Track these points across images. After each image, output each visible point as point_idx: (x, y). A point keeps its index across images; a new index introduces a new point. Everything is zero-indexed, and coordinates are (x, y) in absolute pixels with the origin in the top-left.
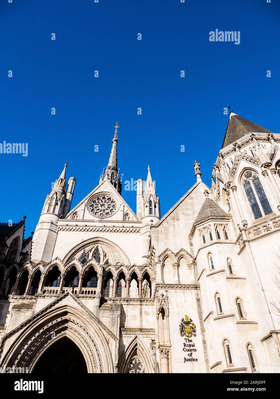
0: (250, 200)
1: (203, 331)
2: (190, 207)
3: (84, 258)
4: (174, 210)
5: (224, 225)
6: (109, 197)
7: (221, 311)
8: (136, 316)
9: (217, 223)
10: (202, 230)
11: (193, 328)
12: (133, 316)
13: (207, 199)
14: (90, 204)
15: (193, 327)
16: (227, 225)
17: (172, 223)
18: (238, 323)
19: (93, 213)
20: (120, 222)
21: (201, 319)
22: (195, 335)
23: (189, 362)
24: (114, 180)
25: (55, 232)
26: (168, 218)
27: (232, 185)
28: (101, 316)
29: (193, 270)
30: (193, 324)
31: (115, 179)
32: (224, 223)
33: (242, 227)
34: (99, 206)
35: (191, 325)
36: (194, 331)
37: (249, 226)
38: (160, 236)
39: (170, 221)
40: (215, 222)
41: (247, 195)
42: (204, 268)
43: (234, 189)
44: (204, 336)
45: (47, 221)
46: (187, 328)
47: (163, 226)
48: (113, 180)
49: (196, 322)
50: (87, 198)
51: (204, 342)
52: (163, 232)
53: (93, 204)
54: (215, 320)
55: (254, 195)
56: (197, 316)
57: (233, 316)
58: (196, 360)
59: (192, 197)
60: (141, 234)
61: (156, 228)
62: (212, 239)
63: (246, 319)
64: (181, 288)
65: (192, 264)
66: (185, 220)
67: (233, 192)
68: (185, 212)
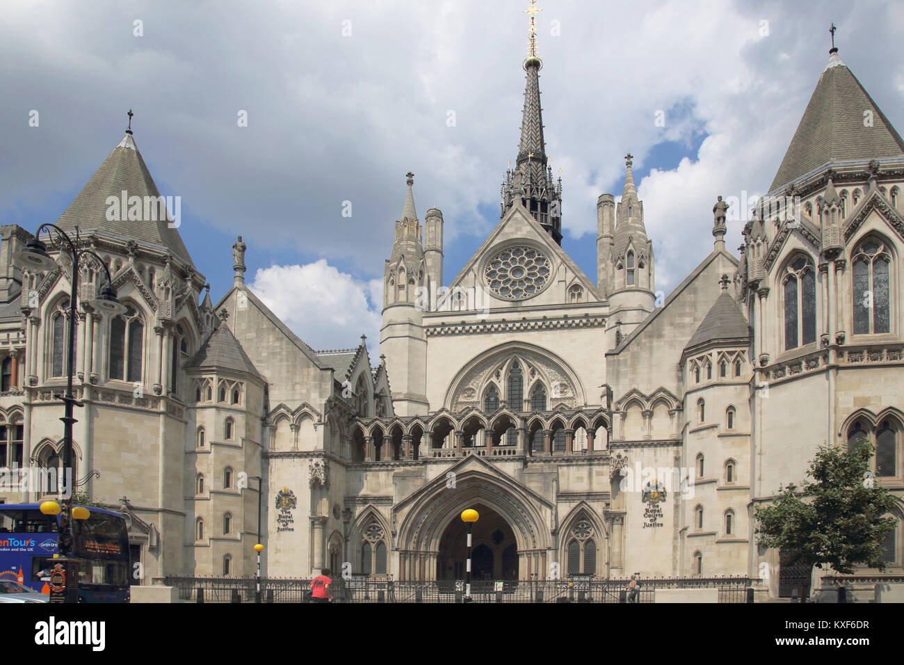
0: (787, 315)
1: (677, 494)
2: (688, 310)
3: (489, 381)
4: (655, 317)
5: (736, 355)
6: (528, 250)
7: (702, 475)
8: (582, 478)
9: (724, 350)
10: (697, 361)
11: (662, 493)
12: (578, 478)
13: (723, 295)
14: (486, 271)
16: (742, 353)
17: (648, 345)
18: (722, 489)
19: (497, 291)
20: (559, 307)
22: (665, 500)
23: (650, 528)
24: (539, 193)
25: (420, 339)
26: (640, 335)
27: (760, 286)
28: (526, 481)
29: (675, 419)
31: (542, 190)
32: (739, 349)
33: (759, 364)
34: (508, 273)
36: (664, 496)
37: (769, 364)
38: (623, 369)
39: (643, 341)
40: (719, 350)
41: (786, 305)
42: (690, 419)
43: (765, 293)
44: (677, 501)
45: (399, 321)
47: (629, 351)
48: (536, 192)
50: (477, 259)
51: (676, 507)
52: (629, 362)
53: (492, 269)
55: (796, 306)
57: (718, 481)
58: (662, 525)
59: (696, 288)
60: (606, 328)
61: (616, 356)
62: (709, 377)
63: (734, 484)
64: (649, 446)
65: (676, 410)
66: (675, 336)
67: (760, 299)
68: (678, 320)
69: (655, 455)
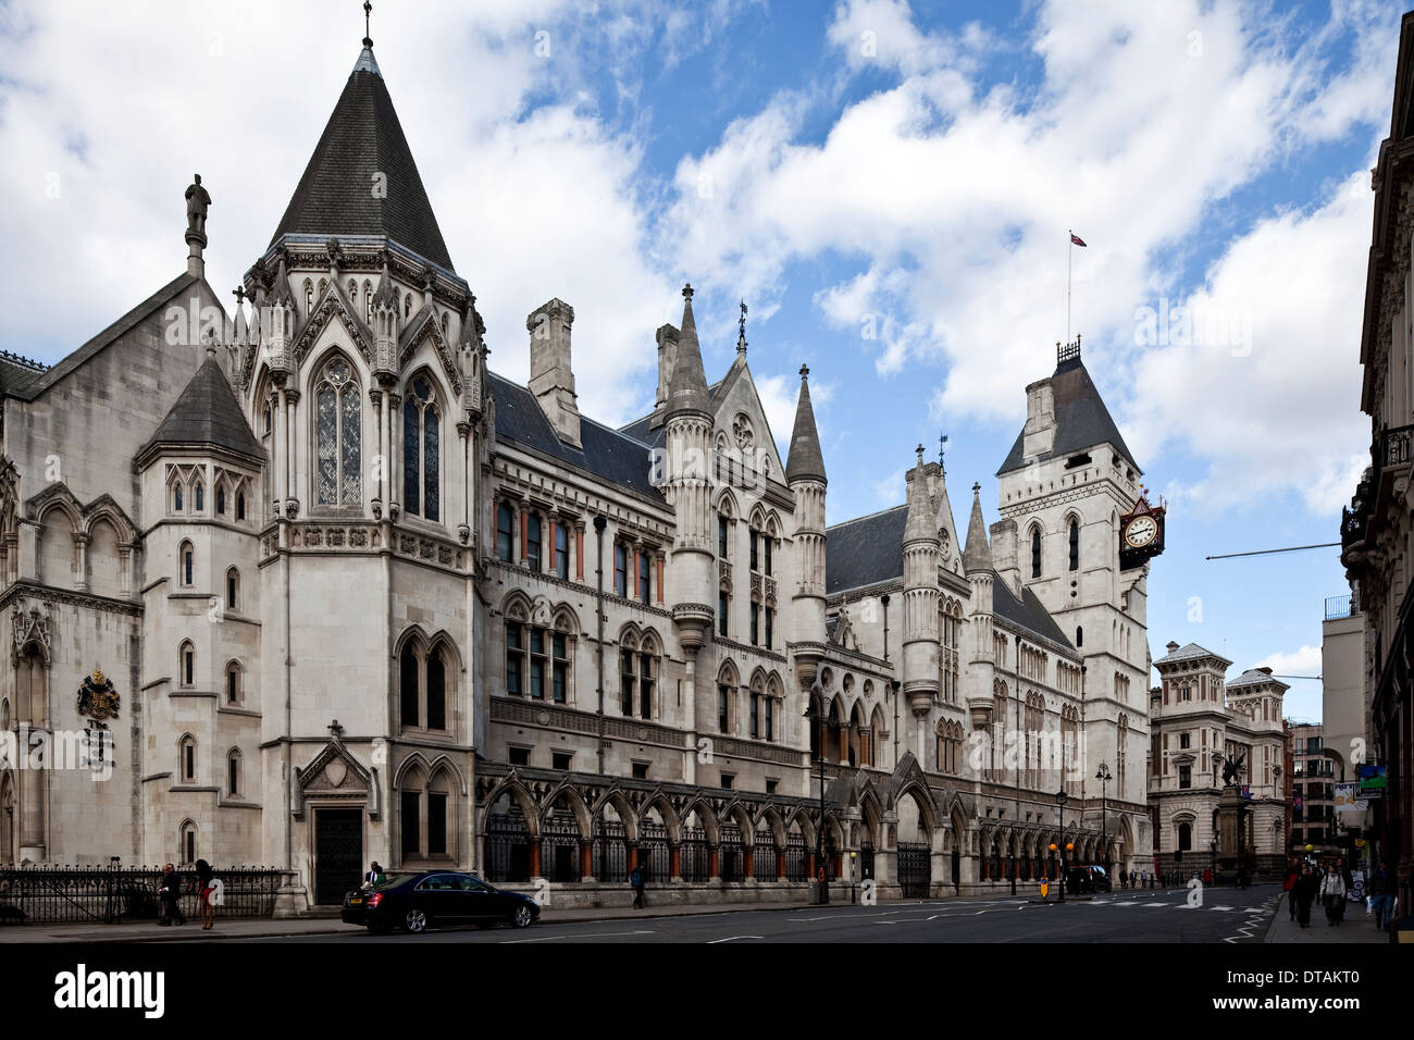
1: (136, 708)
2: (148, 363)
4: (95, 355)
5: (241, 479)
7: (190, 680)
9: (225, 466)
10: (179, 469)
11: (112, 701)
13: (208, 363)
15: (114, 698)
16: (250, 479)
17: (84, 404)
18: (221, 711)
21: (135, 682)
22: (116, 717)
26: (69, 378)
27: (289, 385)
29: (130, 563)
30: (114, 693)
32: (244, 473)
33: (283, 513)
35: (108, 694)
36: (116, 708)
37: (299, 517)
38: (38, 438)
39: (76, 393)
40: (217, 464)
42: (165, 575)
43: (293, 397)
44: (136, 719)
46: (98, 700)
47: (49, 402)
49: (122, 687)
51: (136, 732)
52: (49, 425)
54: (172, 696)
56: (128, 677)
57: (213, 696)
62: (200, 506)
63: (240, 706)
64: (90, 604)
65: (131, 547)
66: (128, 405)
67: (287, 406)
68: (133, 376)
69: (98, 625)
